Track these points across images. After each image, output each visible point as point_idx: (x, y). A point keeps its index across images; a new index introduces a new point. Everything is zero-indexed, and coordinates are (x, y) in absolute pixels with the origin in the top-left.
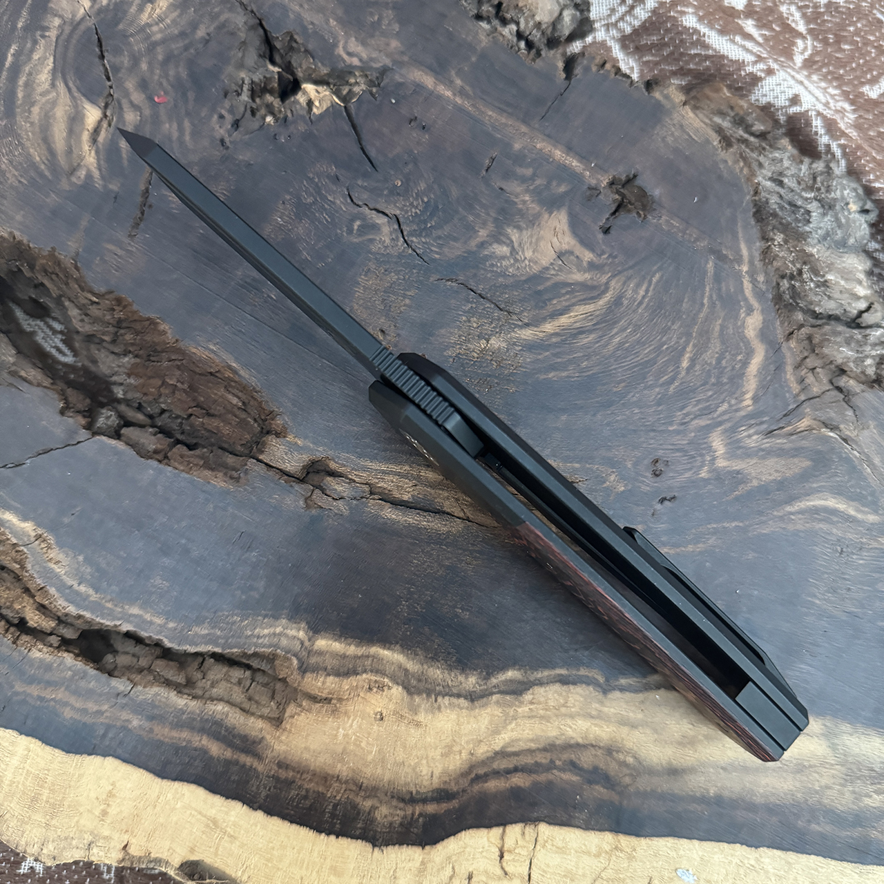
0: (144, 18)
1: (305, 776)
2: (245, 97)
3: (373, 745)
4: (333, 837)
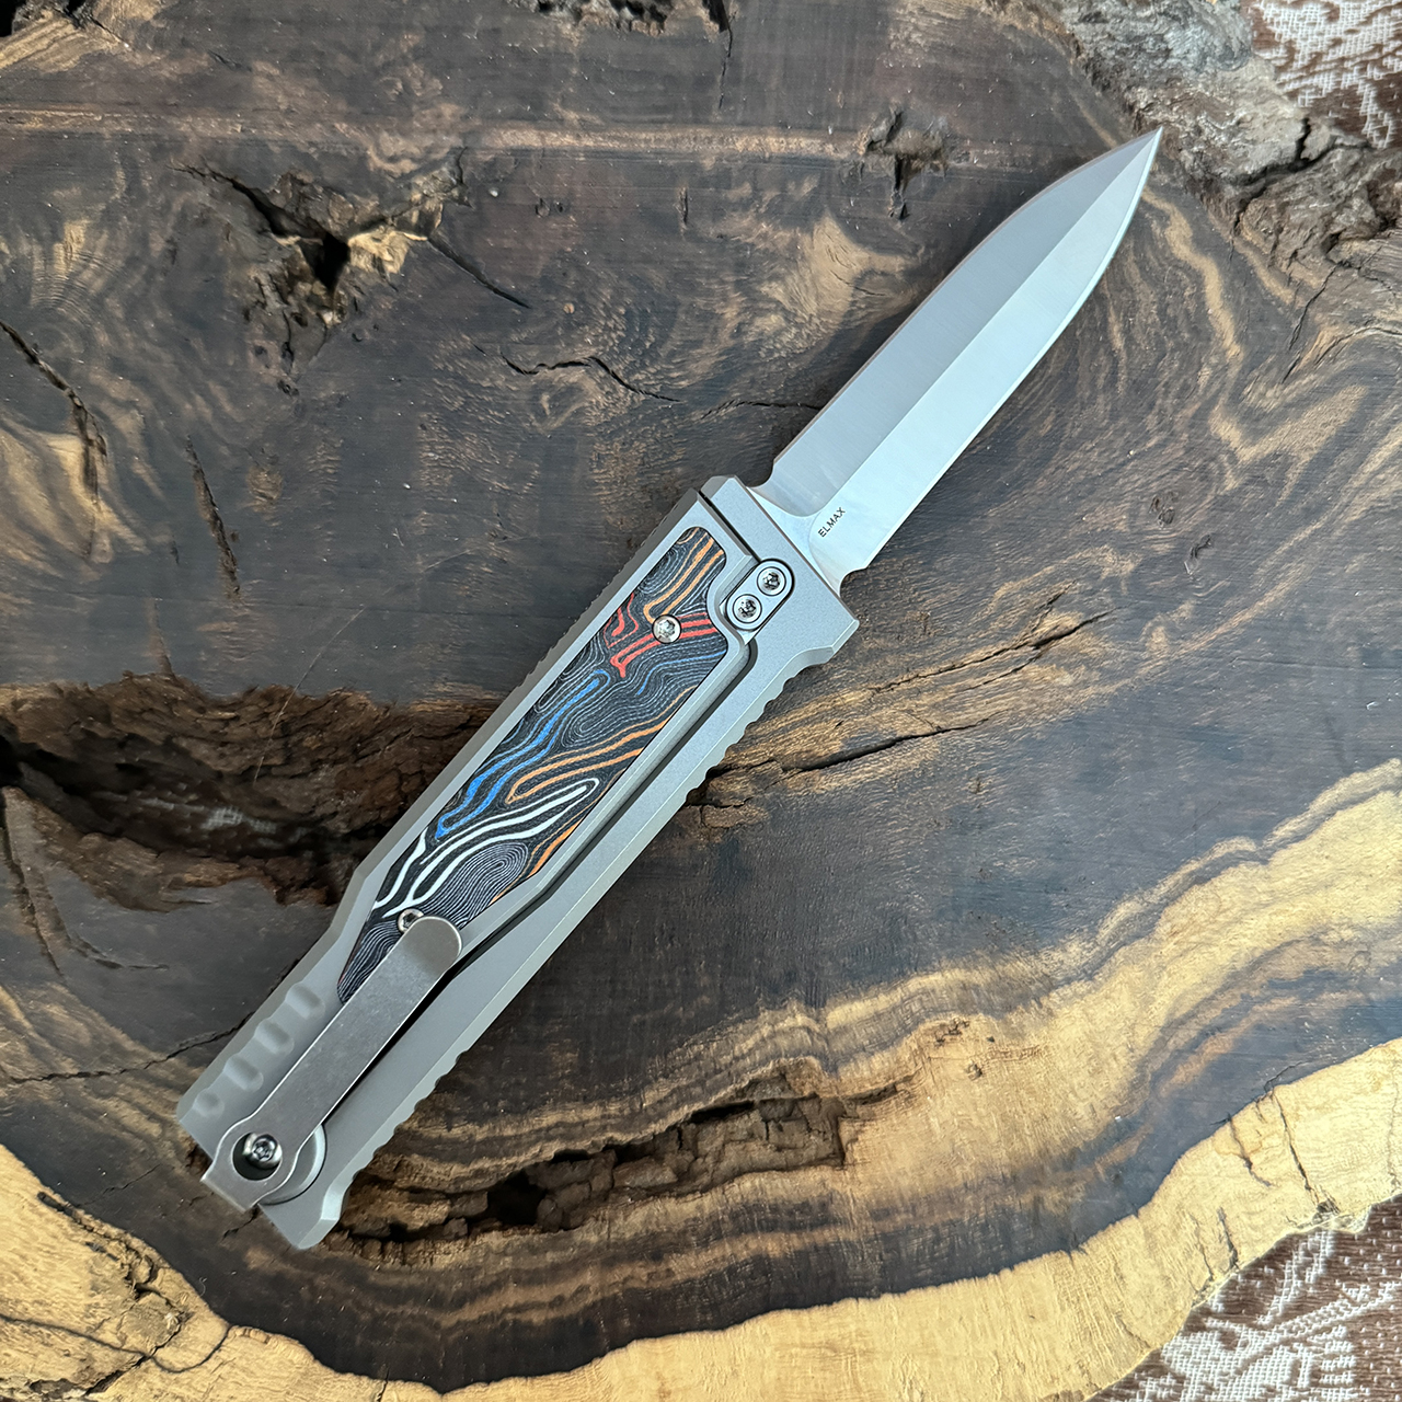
0: (61, 268)
1: (920, 1211)
2: (274, 303)
3: (989, 1115)
4: (1006, 1273)
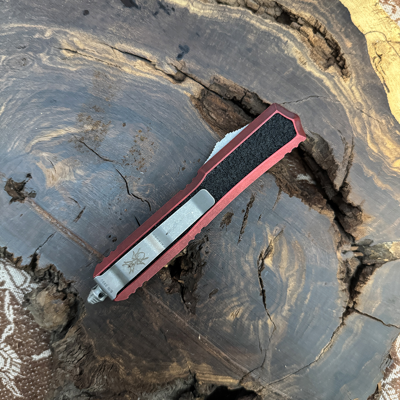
0: (241, 310)
2: (196, 264)
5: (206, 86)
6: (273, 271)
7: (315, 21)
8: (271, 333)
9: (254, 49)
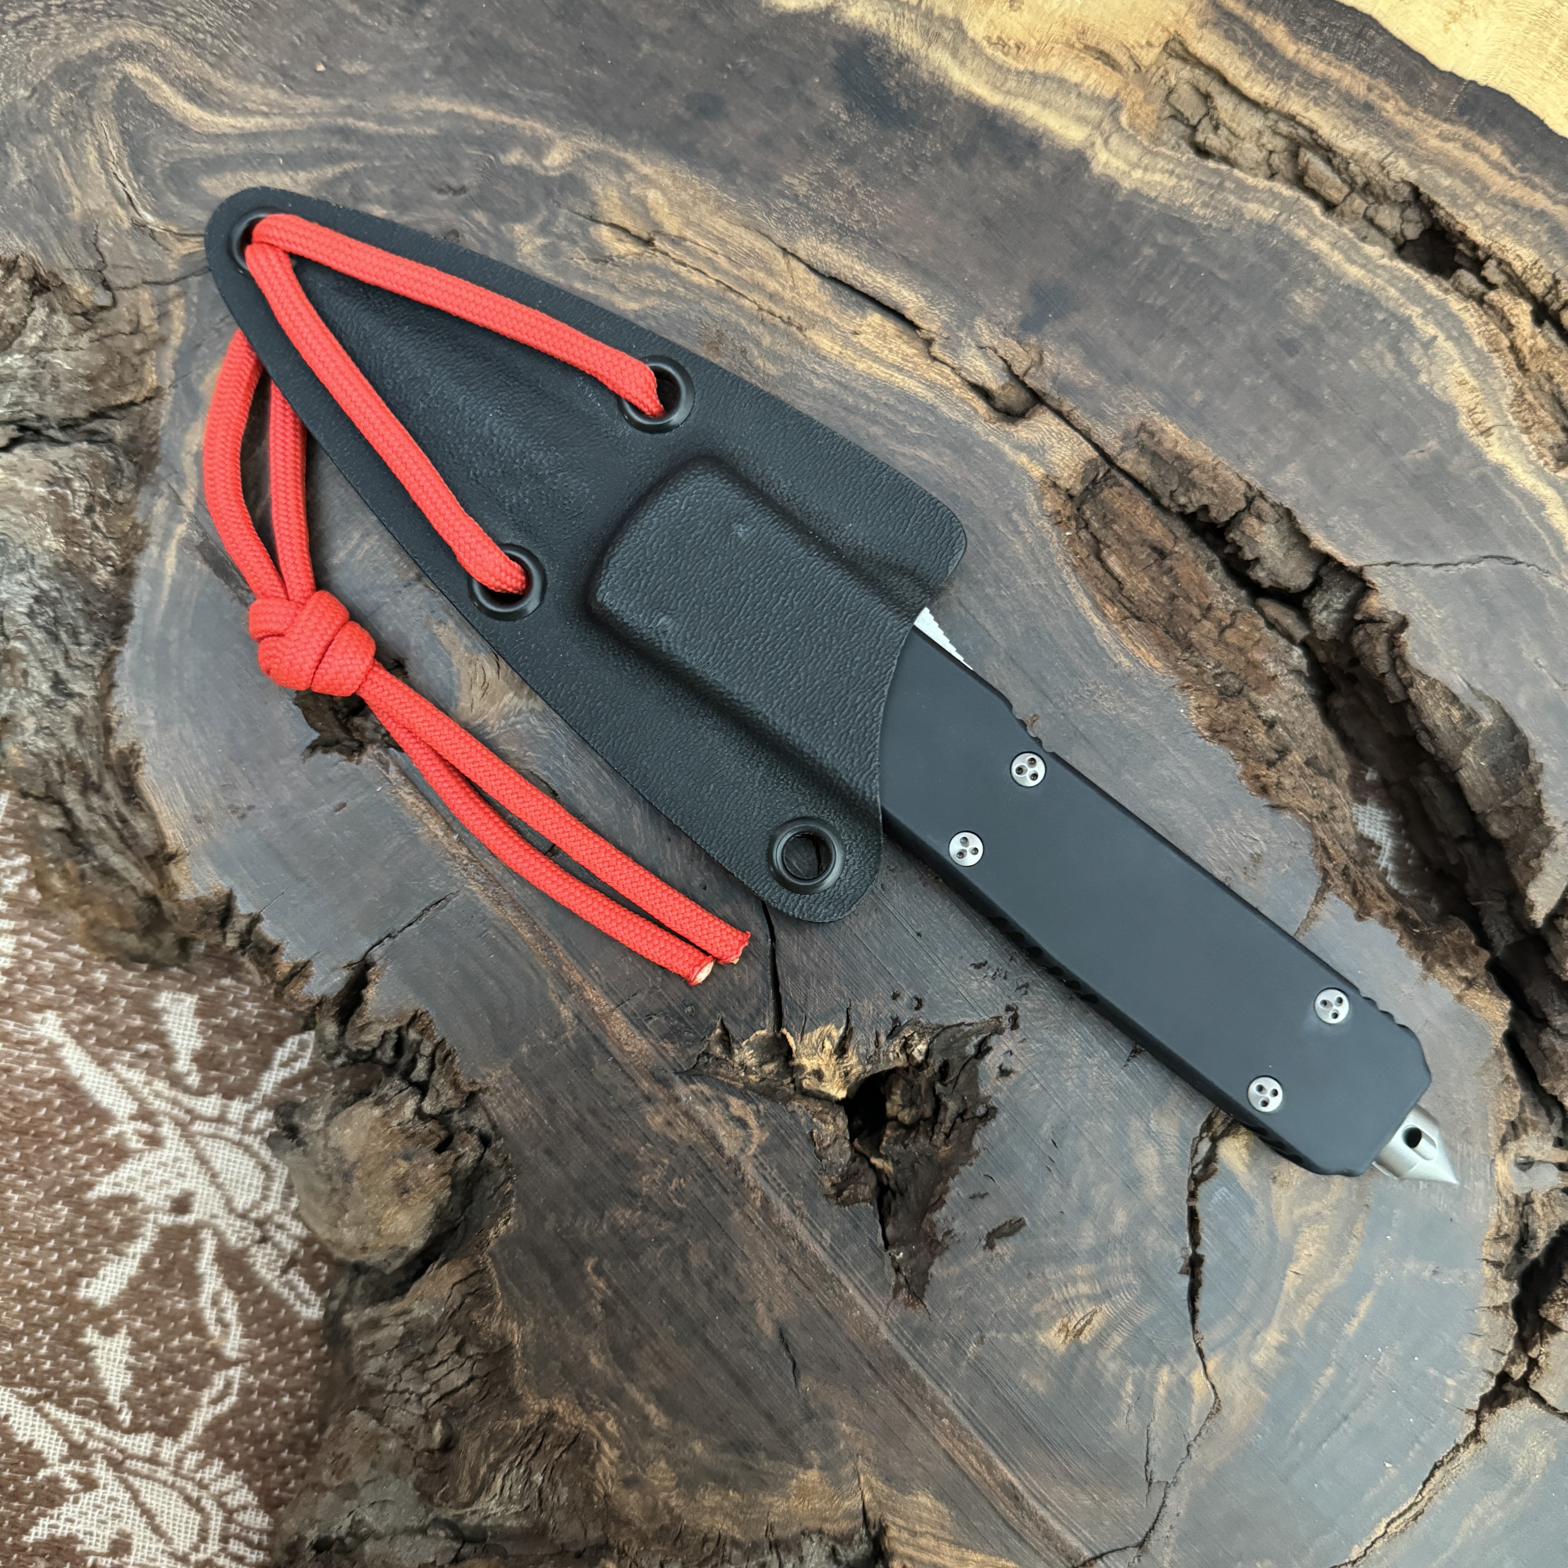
0: (1100, 1317)
2: (951, 1107)
5: (1108, 451)
6: (1247, 1189)
7: (1548, 280)
8: (1198, 1422)
9: (1308, 347)
